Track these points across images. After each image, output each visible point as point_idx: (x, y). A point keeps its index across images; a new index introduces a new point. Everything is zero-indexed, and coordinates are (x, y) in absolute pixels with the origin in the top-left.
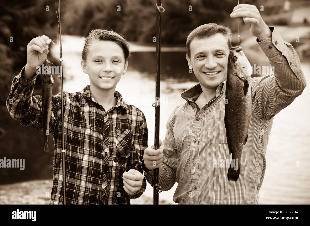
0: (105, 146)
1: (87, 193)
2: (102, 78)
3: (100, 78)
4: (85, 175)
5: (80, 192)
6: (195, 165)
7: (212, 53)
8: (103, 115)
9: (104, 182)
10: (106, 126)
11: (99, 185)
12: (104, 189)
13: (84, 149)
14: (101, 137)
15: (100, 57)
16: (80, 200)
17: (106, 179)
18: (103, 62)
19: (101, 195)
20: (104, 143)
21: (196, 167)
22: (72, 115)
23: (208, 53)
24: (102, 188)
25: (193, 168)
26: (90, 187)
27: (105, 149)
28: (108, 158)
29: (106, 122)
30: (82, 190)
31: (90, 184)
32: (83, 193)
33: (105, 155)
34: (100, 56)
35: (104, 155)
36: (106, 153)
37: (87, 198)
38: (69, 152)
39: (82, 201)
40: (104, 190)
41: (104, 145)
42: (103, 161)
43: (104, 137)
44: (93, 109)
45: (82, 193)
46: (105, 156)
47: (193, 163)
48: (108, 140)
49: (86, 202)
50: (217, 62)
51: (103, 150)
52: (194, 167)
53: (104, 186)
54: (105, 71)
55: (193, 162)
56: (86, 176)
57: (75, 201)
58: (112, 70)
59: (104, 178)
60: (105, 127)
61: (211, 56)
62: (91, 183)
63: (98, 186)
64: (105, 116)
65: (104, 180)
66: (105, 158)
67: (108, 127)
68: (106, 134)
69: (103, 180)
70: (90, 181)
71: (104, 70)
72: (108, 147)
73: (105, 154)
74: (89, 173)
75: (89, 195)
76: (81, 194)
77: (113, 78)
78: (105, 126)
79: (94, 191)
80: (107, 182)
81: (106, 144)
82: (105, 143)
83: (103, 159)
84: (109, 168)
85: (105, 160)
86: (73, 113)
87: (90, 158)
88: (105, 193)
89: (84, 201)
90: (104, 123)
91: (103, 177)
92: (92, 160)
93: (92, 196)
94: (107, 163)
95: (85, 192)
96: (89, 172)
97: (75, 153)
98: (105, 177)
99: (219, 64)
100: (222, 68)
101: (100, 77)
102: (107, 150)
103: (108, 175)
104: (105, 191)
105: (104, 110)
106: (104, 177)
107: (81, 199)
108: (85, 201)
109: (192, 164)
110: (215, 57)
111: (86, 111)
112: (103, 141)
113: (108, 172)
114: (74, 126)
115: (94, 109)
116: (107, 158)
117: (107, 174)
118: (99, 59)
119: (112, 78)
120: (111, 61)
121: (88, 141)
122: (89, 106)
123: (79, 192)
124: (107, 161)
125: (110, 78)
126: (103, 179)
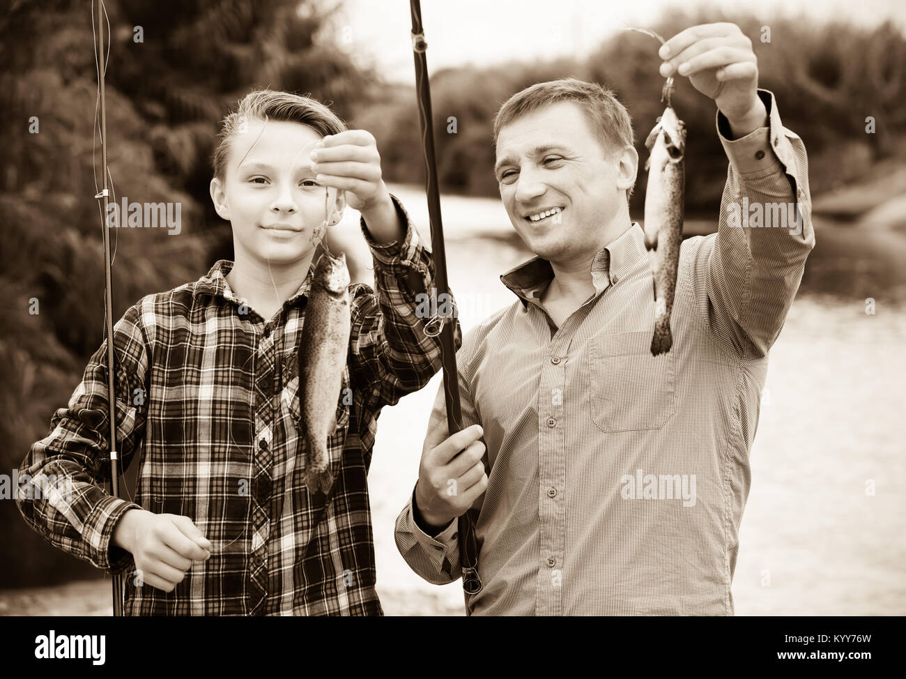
0: (259, 423)
1: (213, 570)
3: (262, 230)
4: (204, 522)
5: (192, 573)
6: (552, 495)
7: (528, 156)
8: (257, 336)
9: (258, 527)
10: (264, 366)
11: (246, 540)
12: (259, 550)
13: (195, 447)
14: (251, 399)
15: (262, 167)
16: (197, 597)
17: (266, 520)
18: (272, 184)
19: (252, 568)
20: (256, 414)
21: (556, 498)
22: (163, 358)
24: (253, 548)
25: (546, 501)
26: (219, 552)
27: (259, 432)
28: (268, 459)
29: (264, 353)
30: (198, 565)
31: (219, 543)
32: (202, 573)
33: (260, 449)
34: (263, 165)
35: (256, 450)
36: (263, 444)
37: (216, 585)
38: (158, 467)
39: (202, 598)
40: (262, 551)
41: (257, 420)
42: (254, 467)
43: (257, 399)
44: (228, 321)
45: (201, 575)
46: (260, 453)
47: (549, 489)
48: (271, 406)
49: (215, 599)
51: (254, 435)
52: (550, 501)
53: (258, 540)
54: (277, 209)
55: (548, 485)
56: (207, 522)
57: (183, 603)
58: (295, 208)
59: (258, 518)
60: (262, 369)
62: (221, 541)
63: (244, 542)
64: (263, 336)
65: (258, 523)
66: (261, 458)
67: (272, 366)
68: (263, 389)
69: (256, 521)
70: (217, 534)
71: (273, 206)
72: (269, 427)
73: (261, 447)
74: (214, 514)
75: (219, 574)
76: (197, 577)
78: (262, 366)
79: (233, 559)
80: (268, 528)
81: (263, 418)
82: (260, 413)
83: (254, 462)
84: (275, 486)
85: (261, 462)
86: (167, 350)
87: (216, 467)
88: (266, 561)
89: (210, 596)
90: (259, 357)
91: (255, 514)
92: (221, 471)
93: (228, 578)
94: (265, 473)
95: (207, 570)
96: (214, 509)
98: (262, 514)
100: (563, 198)
102: (266, 434)
103: (271, 508)
104: (266, 554)
105: (262, 320)
106: (258, 515)
107: (200, 592)
108: (212, 596)
109: (544, 489)
111: (211, 331)
112: (255, 408)
113: (271, 500)
114: (171, 388)
115: (232, 322)
116: (264, 458)
117: (269, 505)
118: (260, 174)
120: (295, 180)
121: (210, 419)
122: (219, 315)
123: (191, 575)
124: (264, 466)
126: (254, 519)
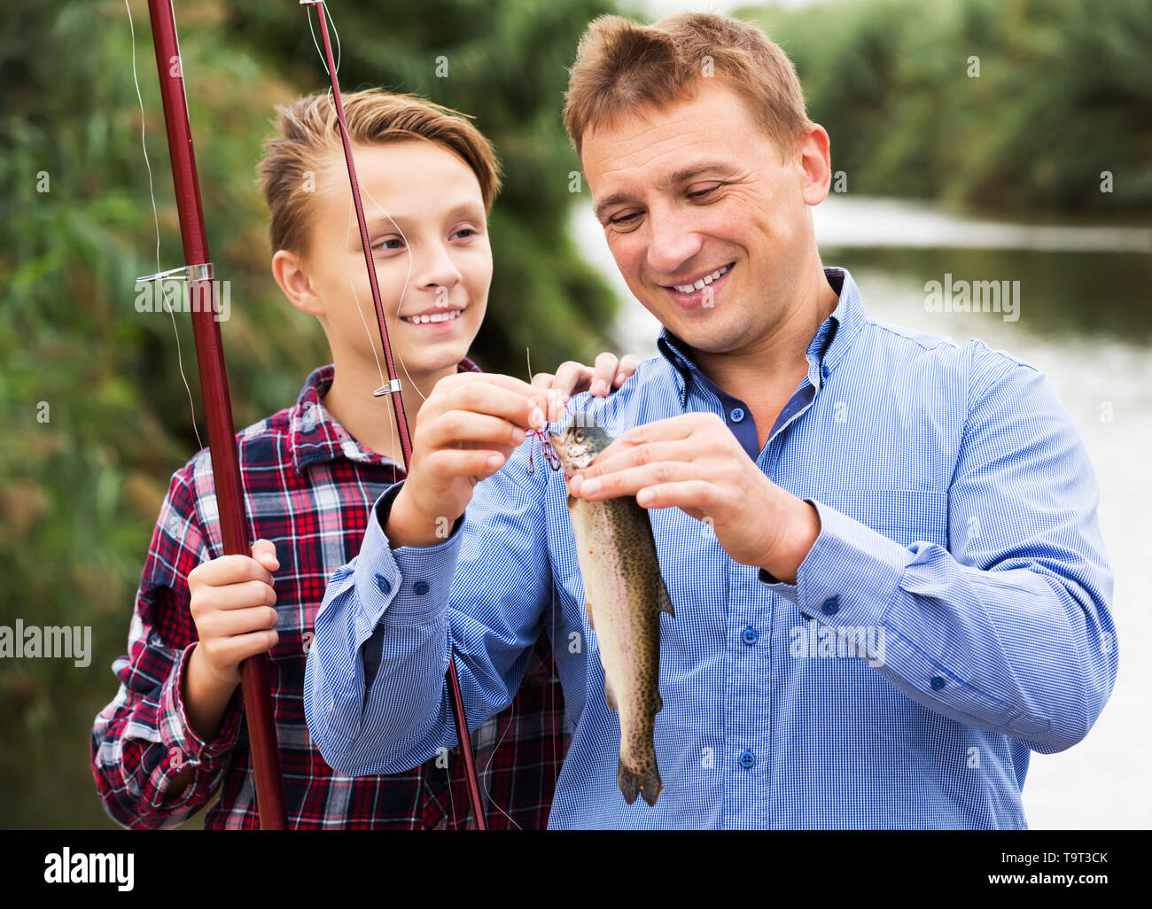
2: (416, 320)
3: (403, 323)
7: (658, 189)
23: (644, 195)
50: (699, 228)
58: (459, 276)
61: (660, 207)
71: (424, 280)
77: (462, 311)
97: (297, 729)
99: (707, 237)
100: (732, 248)
101: (404, 318)
110: (685, 206)
111: (324, 508)
119: (458, 313)
120: (443, 233)
125: (452, 315)
